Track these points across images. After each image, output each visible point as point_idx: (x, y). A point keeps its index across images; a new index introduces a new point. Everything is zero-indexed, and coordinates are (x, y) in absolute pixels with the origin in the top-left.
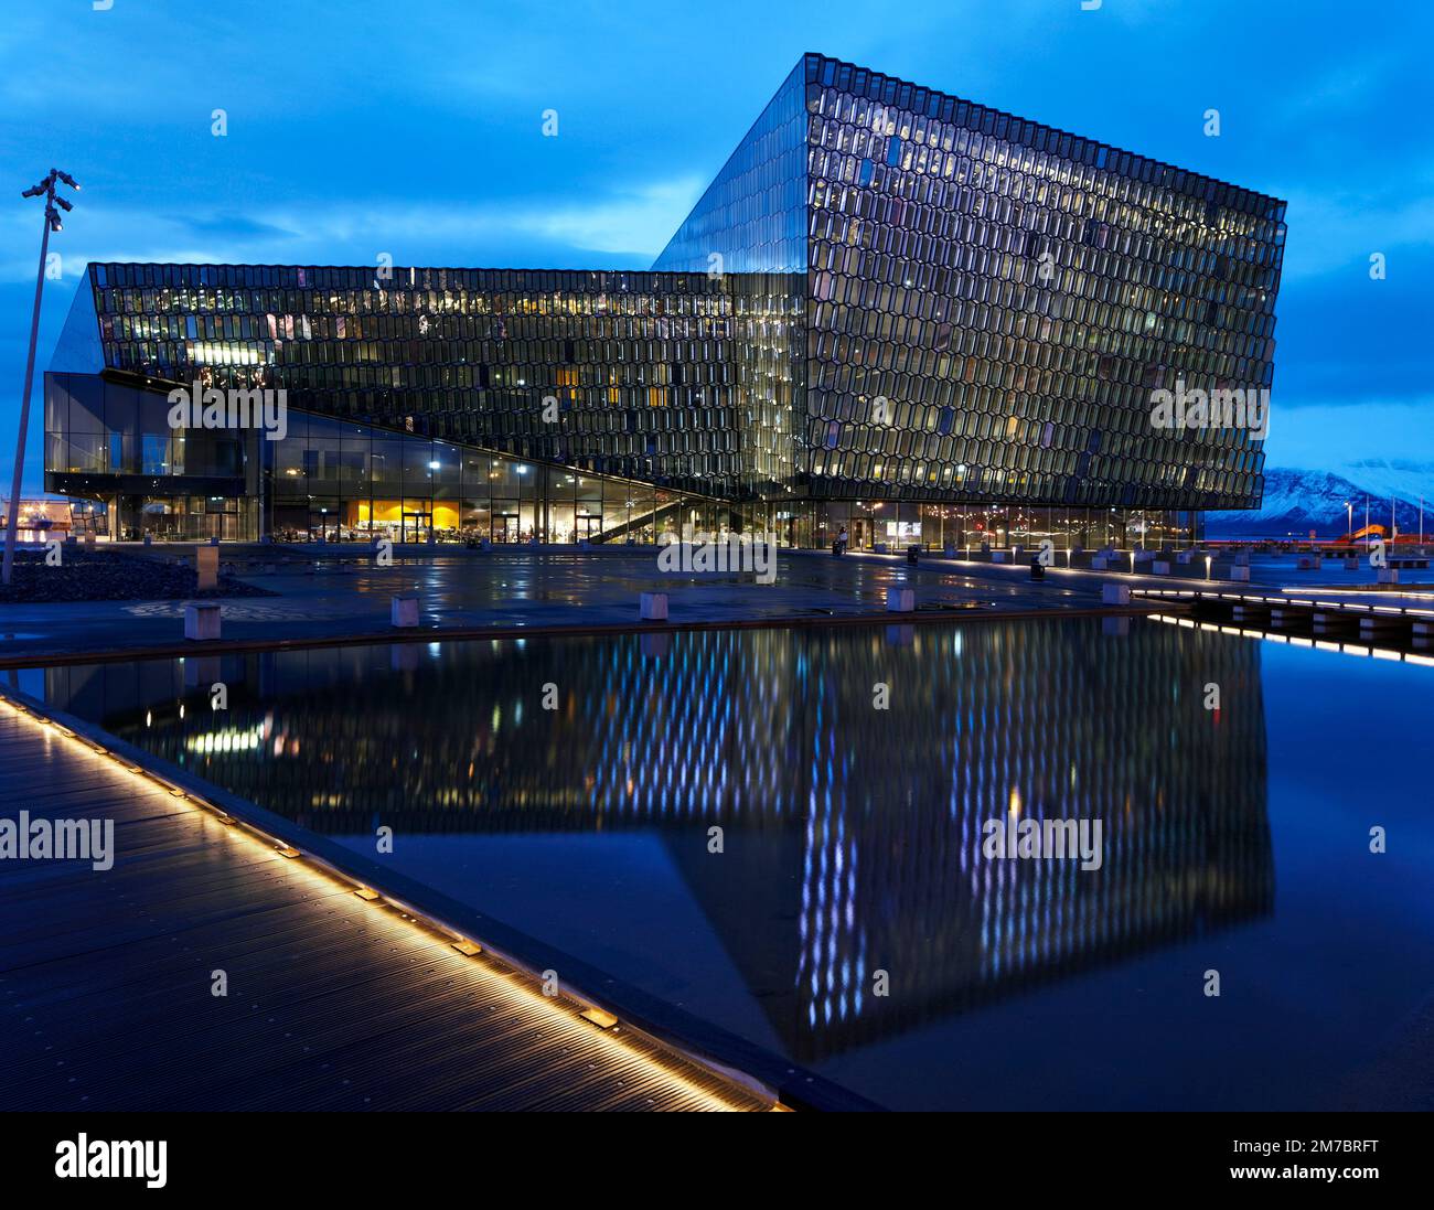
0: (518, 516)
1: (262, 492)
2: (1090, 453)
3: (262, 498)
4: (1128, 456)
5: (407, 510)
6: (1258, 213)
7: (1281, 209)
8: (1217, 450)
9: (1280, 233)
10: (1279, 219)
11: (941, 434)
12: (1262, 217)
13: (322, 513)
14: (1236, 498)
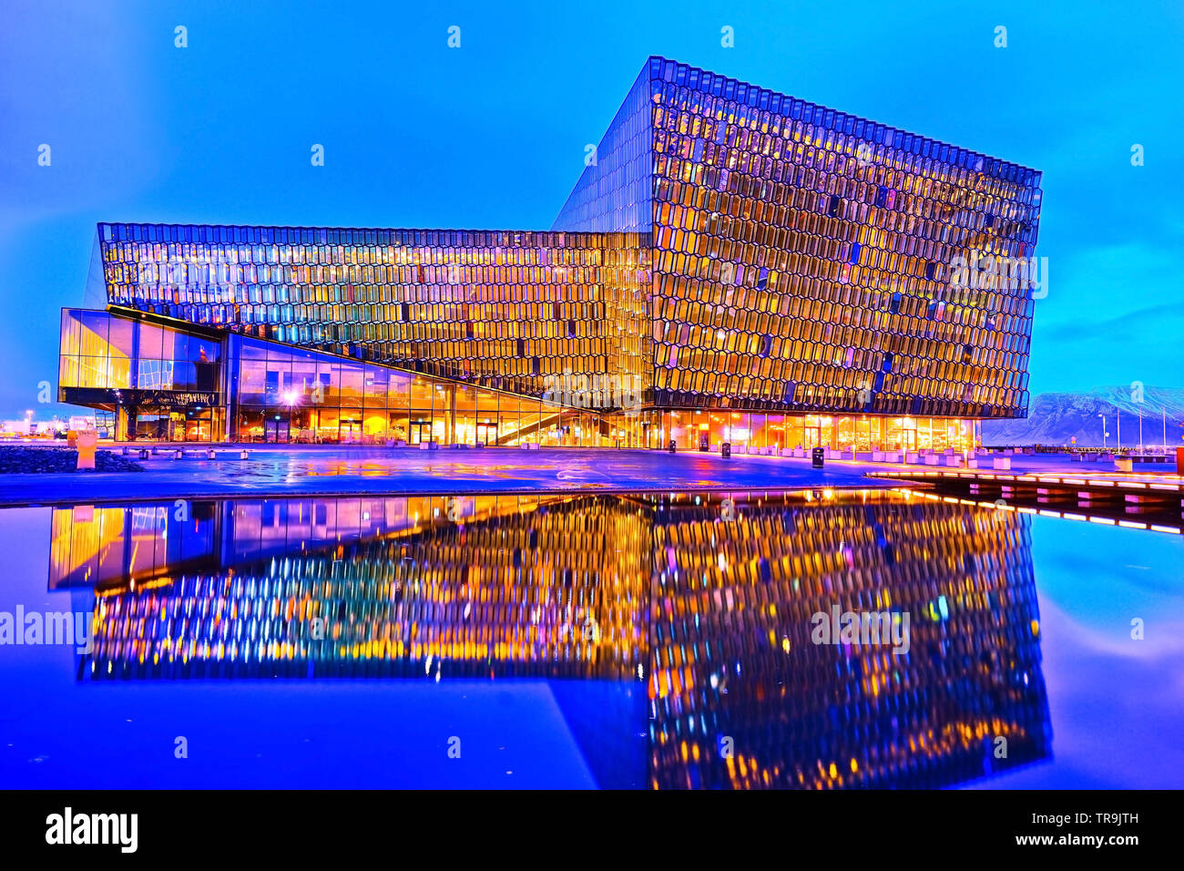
0: (430, 423)
1: (229, 402)
2: (884, 372)
3: (229, 407)
4: (915, 374)
5: (343, 418)
6: (1019, 180)
7: (1037, 178)
8: (989, 371)
9: (1037, 197)
10: (1035, 186)
11: (762, 356)
12: (1023, 184)
13: (276, 421)
14: (1007, 409)
